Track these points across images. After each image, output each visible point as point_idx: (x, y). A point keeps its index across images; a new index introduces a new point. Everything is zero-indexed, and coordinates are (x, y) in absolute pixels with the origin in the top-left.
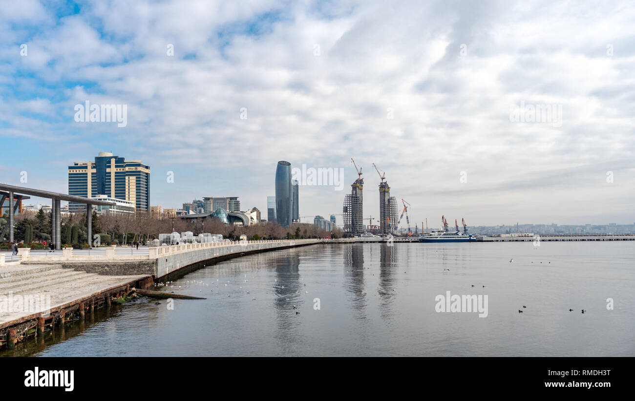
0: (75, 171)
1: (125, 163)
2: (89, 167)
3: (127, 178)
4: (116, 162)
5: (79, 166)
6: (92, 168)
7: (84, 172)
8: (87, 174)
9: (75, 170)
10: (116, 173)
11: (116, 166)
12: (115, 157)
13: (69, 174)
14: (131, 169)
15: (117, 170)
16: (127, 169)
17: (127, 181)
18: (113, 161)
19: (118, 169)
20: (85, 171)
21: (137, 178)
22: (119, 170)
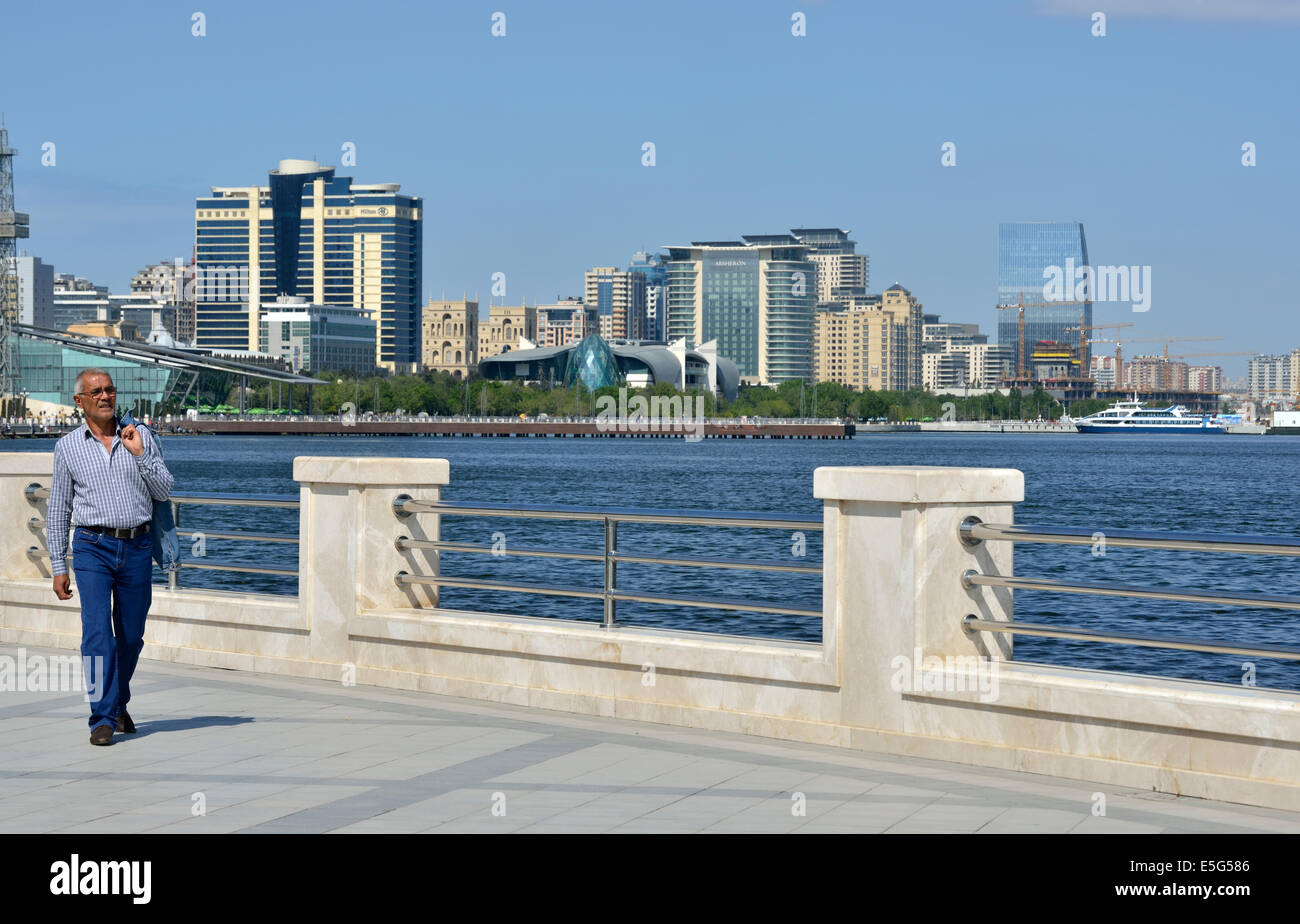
0: (213, 215)
1: (350, 192)
2: (254, 203)
3: (357, 237)
4: (327, 191)
5: (224, 198)
6: (261, 206)
7: (239, 217)
8: (246, 223)
9: (213, 211)
10: (326, 221)
11: (327, 203)
12: (327, 175)
13: (200, 223)
14: (369, 212)
15: (330, 212)
16: (357, 212)
17: (357, 247)
18: (319, 185)
19: (334, 209)
20: (243, 214)
21: (383, 238)
22: (335, 213)
